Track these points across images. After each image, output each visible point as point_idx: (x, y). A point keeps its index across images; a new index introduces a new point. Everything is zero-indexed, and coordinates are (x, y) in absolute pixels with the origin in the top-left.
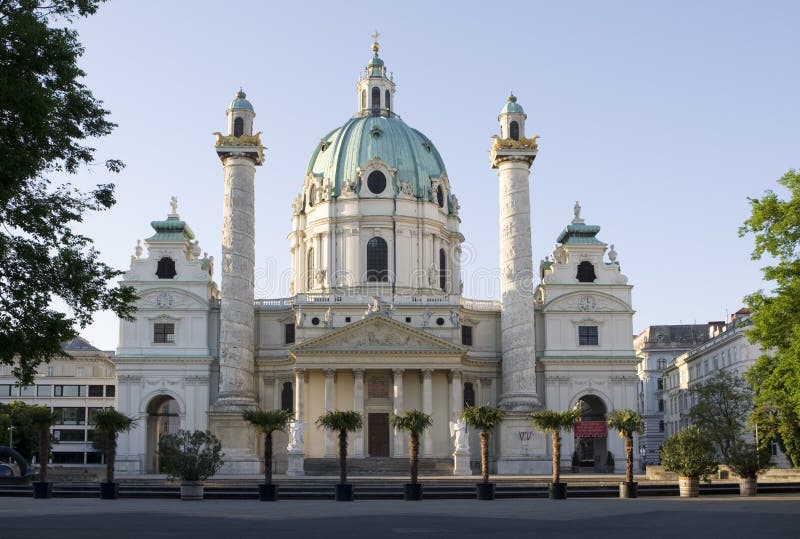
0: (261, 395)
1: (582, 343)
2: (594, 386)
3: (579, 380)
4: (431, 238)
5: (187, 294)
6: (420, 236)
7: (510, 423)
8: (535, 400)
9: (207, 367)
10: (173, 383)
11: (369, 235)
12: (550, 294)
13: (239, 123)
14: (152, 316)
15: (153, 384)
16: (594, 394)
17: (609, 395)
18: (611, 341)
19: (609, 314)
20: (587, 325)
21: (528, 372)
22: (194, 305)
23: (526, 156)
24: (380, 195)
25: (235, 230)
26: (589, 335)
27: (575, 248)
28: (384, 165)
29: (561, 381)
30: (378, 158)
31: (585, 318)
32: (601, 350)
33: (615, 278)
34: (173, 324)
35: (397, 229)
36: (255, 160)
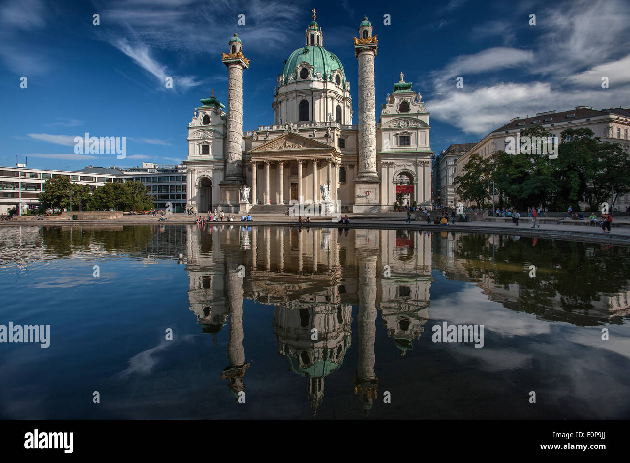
1: (401, 145)
2: (407, 167)
3: (398, 164)
4: (330, 99)
5: (215, 131)
6: (325, 98)
7: (360, 187)
8: (375, 175)
9: (222, 164)
11: (300, 99)
12: (384, 120)
13: (234, 48)
14: (200, 142)
15: (201, 172)
16: (407, 171)
17: (415, 172)
18: (417, 143)
19: (417, 129)
20: (404, 135)
21: (372, 160)
22: (218, 136)
23: (371, 47)
24: (305, 80)
25: (231, 99)
26: (405, 140)
27: (398, 95)
28: (308, 65)
29: (389, 165)
30: (304, 62)
31: (403, 131)
32: (413, 147)
33: (419, 109)
34: (209, 146)
35: (313, 95)
36: (241, 65)
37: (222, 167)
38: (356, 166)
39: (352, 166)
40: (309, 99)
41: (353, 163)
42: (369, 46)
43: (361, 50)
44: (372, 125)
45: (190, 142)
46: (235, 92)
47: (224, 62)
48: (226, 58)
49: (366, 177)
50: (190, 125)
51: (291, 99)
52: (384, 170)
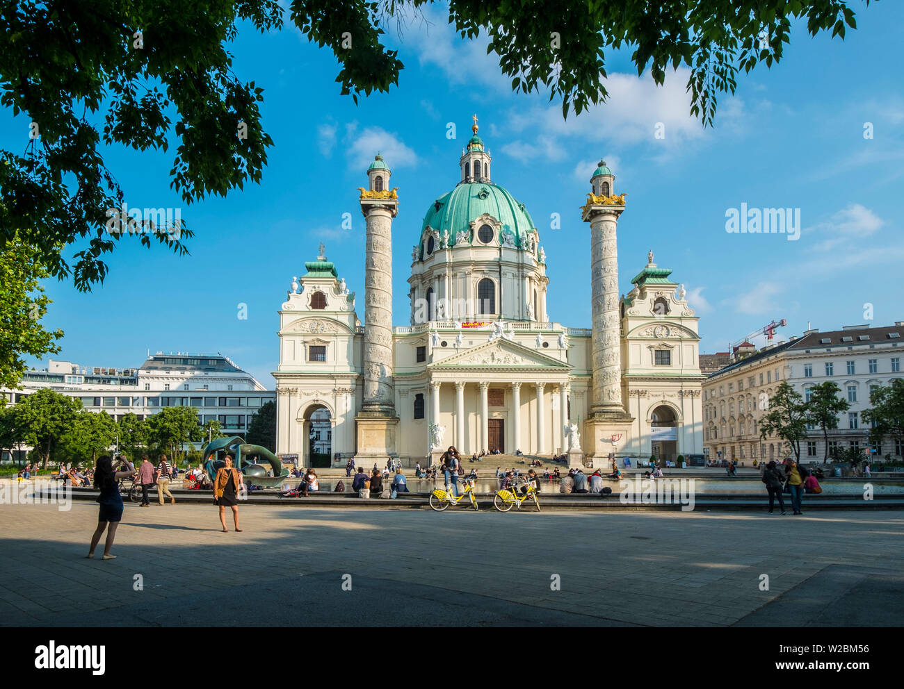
1: (657, 364)
2: (667, 399)
3: (655, 393)
4: (528, 280)
5: (336, 322)
6: (521, 278)
7: (603, 427)
8: (621, 409)
11: (480, 277)
12: (631, 324)
13: (380, 181)
14: (308, 339)
15: (308, 395)
16: (667, 404)
17: (678, 404)
18: (681, 362)
19: (680, 340)
20: (662, 349)
21: (616, 386)
22: (341, 331)
23: (616, 211)
24: (488, 244)
26: (663, 357)
27: (652, 286)
29: (640, 393)
30: (487, 214)
31: (661, 343)
32: (673, 370)
33: (684, 311)
34: (325, 347)
35: (502, 272)
36: (392, 211)
39: (580, 394)
40: (494, 277)
41: (581, 389)
42: (614, 208)
44: (613, 331)
45: (285, 338)
46: (383, 257)
47: (363, 205)
48: (368, 197)
49: (611, 412)
50: (285, 306)
52: (633, 401)
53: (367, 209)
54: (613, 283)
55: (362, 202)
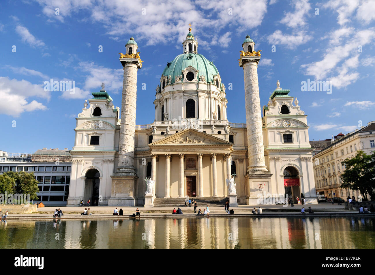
0: (138, 168)
1: (285, 142)
2: (292, 162)
3: (284, 159)
4: (214, 99)
5: (106, 123)
6: (209, 98)
7: (254, 180)
8: (265, 169)
9: (113, 155)
10: (97, 163)
11: (186, 98)
12: (268, 120)
13: (131, 50)
14: (90, 133)
15: (88, 163)
16: (292, 165)
17: (298, 165)
18: (298, 141)
19: (297, 128)
20: (287, 134)
21: (261, 155)
22: (109, 128)
23: (256, 59)
24: (192, 81)
25: (127, 94)
26: (288, 138)
27: (278, 99)
28: (193, 69)
29: (276, 160)
30: (190, 66)
31: (286, 130)
32: (294, 145)
33: (298, 112)
34: (99, 137)
35: (199, 96)
36: (137, 65)
37: (113, 158)
38: (245, 161)
39: (241, 161)
40: (194, 98)
41: (242, 157)
42: (254, 58)
43: (248, 61)
44: (258, 124)
45: (78, 133)
47: (121, 61)
48: (124, 57)
49: (259, 171)
50: (80, 115)
51: (178, 98)
52: (272, 164)
53: (124, 63)
54: (256, 98)
55: (121, 60)
